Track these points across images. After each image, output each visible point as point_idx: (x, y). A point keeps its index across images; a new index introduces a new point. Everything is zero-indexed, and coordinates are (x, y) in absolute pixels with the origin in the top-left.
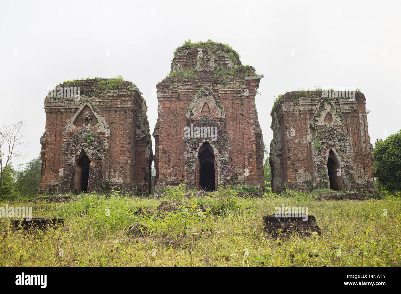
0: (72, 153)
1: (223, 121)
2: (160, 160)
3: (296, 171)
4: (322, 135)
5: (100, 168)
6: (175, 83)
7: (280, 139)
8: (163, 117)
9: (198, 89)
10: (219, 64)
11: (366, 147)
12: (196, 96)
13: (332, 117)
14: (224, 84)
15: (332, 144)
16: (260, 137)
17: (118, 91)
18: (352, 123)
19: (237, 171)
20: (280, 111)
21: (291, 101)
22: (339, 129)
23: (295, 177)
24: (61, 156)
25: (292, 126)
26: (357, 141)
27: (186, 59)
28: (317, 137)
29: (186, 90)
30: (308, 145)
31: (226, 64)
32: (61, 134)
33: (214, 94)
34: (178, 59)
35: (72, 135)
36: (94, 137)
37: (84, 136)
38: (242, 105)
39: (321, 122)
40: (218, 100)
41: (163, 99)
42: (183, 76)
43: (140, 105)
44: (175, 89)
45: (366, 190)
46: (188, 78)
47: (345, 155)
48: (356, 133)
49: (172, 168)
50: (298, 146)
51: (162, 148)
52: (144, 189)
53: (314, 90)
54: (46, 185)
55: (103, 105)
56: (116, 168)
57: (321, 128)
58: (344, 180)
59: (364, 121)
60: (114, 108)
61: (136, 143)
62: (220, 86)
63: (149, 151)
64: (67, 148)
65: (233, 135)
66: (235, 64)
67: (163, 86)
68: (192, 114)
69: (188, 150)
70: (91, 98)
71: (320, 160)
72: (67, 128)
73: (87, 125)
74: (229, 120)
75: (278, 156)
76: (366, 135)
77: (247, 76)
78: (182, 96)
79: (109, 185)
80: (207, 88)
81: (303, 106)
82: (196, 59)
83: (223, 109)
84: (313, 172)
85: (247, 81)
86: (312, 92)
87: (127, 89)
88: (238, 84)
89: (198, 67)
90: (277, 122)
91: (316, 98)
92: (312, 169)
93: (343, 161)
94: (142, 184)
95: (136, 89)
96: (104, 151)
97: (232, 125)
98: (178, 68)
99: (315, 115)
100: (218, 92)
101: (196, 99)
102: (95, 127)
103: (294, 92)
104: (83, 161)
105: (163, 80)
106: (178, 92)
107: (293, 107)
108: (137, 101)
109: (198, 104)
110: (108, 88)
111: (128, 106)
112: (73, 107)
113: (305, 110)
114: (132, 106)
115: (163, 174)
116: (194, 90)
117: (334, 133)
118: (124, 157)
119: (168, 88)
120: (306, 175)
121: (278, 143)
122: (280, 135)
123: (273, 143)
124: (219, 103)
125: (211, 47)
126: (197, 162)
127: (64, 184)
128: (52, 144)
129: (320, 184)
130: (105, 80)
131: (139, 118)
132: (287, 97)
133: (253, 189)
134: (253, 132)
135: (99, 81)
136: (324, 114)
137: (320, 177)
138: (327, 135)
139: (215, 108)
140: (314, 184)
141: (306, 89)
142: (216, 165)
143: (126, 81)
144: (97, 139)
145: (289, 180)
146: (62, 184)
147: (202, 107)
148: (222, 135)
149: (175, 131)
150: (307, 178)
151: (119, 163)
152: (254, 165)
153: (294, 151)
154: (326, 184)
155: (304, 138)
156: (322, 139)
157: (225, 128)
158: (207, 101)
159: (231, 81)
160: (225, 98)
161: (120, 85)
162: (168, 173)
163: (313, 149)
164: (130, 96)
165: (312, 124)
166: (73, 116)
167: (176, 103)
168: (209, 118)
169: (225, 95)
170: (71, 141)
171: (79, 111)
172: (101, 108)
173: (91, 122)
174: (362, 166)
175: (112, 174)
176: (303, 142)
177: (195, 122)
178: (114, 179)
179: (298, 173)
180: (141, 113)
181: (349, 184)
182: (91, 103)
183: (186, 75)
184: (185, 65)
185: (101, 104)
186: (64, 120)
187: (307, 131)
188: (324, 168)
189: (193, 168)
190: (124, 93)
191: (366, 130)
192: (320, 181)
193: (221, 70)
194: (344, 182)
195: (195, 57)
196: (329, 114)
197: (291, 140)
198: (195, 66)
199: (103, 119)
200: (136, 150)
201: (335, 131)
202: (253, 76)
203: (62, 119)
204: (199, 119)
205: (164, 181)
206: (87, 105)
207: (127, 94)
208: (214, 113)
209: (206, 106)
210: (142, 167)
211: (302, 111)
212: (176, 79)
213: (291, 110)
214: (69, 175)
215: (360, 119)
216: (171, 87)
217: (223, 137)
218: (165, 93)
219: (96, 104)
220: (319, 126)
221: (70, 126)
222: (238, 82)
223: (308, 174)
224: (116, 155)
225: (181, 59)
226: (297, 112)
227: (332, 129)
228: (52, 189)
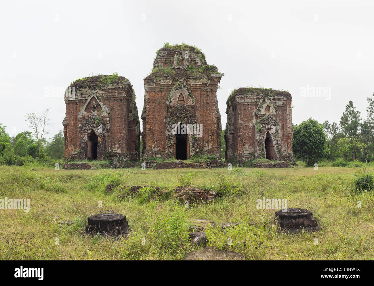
0: (85, 132)
1: (193, 108)
2: (147, 136)
3: (244, 145)
4: (263, 121)
5: (105, 142)
6: (158, 78)
7: (233, 122)
8: (149, 104)
9: (175, 82)
10: (190, 63)
11: (290, 131)
12: (174, 88)
13: (270, 108)
14: (194, 79)
15: (269, 128)
16: (219, 120)
17: (115, 85)
18: (282, 113)
19: (203, 144)
20: (234, 101)
21: (243, 95)
22: (274, 117)
23: (243, 150)
24: (77, 134)
25: (243, 113)
26: (284, 126)
27: (166, 58)
28: (259, 122)
29: (166, 83)
30: (253, 127)
31: (196, 63)
32: (77, 118)
33: (187, 86)
34: (159, 58)
35: (84, 119)
36: (99, 120)
37: (93, 119)
38: (208, 96)
39: (263, 112)
40: (190, 92)
41: (149, 90)
42: (164, 72)
43: (131, 94)
44: (158, 82)
45: (287, 159)
46: (168, 74)
47: (277, 136)
48: (284, 121)
49: (156, 142)
50: (246, 128)
51: (148, 127)
52: (135, 156)
53: (259, 88)
54: (69, 154)
55: (105, 96)
56: (116, 142)
57: (262, 116)
58: (275, 153)
59: (290, 113)
60: (112, 97)
61: (129, 124)
62: (191, 81)
63: (138, 129)
64: (82, 128)
65: (201, 119)
66: (202, 63)
67: (149, 80)
68: (171, 102)
69: (168, 129)
70: (96, 91)
71: (261, 139)
72: (81, 114)
73: (94, 111)
74: (198, 107)
75: (231, 134)
76: (291, 123)
77: (212, 73)
78: (163, 88)
79: (111, 154)
80: (182, 82)
81: (250, 99)
82: (173, 58)
83: (194, 99)
84: (255, 146)
85: (212, 77)
86: (258, 89)
87: (122, 83)
88: (205, 80)
89: (175, 65)
90: (231, 109)
91: (260, 94)
92: (255, 145)
93: (275, 140)
94: (133, 153)
95: (129, 83)
96: (107, 130)
97: (200, 111)
98: (160, 66)
99: (258, 106)
100: (190, 85)
101: (174, 91)
102: (100, 113)
103: (245, 88)
104: (93, 137)
105: (149, 75)
106: (160, 85)
107: (244, 99)
108: (129, 92)
109: (176, 94)
110: (108, 83)
111: (123, 96)
112: (84, 98)
113: (252, 102)
114: (126, 95)
115: (149, 146)
116: (172, 83)
117: (271, 120)
118: (121, 134)
119: (153, 82)
120: (250, 149)
121: (232, 125)
122: (233, 119)
123: (228, 125)
124: (191, 94)
125: (185, 49)
126: (175, 138)
127: (81, 153)
128: (71, 125)
129: (260, 155)
130: (105, 76)
131: (131, 104)
132: (240, 92)
133: (214, 158)
134: (215, 117)
135: (101, 77)
136: (265, 106)
137: (260, 150)
138: (266, 121)
139: (188, 98)
140: (256, 155)
141: (253, 87)
142: (189, 141)
143: (121, 77)
144: (102, 121)
145: (239, 152)
146: (80, 154)
147: (178, 97)
148: (193, 119)
149: (158, 115)
150: (251, 151)
151: (118, 138)
152: (215, 141)
153: (243, 131)
154: (264, 155)
155: (251, 122)
156: (262, 124)
157: (195, 112)
158: (182, 92)
159: (200, 77)
160: (195, 90)
161: (117, 80)
162: (153, 145)
163: (256, 131)
164: (124, 88)
165: (256, 112)
166: (84, 105)
167: (159, 94)
168: (184, 105)
169: (195, 88)
170: (84, 123)
171: (88, 101)
172: (103, 98)
173: (97, 109)
174: (287, 143)
175: (113, 146)
176: (249, 125)
177: (173, 108)
178: (114, 150)
179: (245, 147)
180: (132, 100)
181: (278, 156)
182: (96, 95)
183: (166, 71)
184: (165, 63)
185: (104, 95)
186: (78, 108)
187: (252, 117)
188: (263, 144)
189: (172, 143)
190: (120, 86)
191: (291, 119)
192: (260, 153)
193: (192, 68)
194: (275, 154)
195: (172, 57)
196: (268, 107)
197: (241, 123)
198: (172, 64)
199: (105, 106)
200: (129, 128)
201: (271, 118)
202: (216, 74)
203: (77, 108)
204: (176, 105)
205: (151, 151)
206: (93, 96)
207: (122, 87)
208: (187, 101)
209: (181, 96)
210: (134, 140)
211: (250, 103)
212: (158, 75)
213: (242, 101)
214: (84, 147)
215: (288, 112)
216: (155, 81)
217: (194, 120)
218: (150, 85)
219: (100, 95)
220: (261, 115)
221: (83, 113)
222: (205, 78)
223: (252, 148)
224: (116, 132)
225: (162, 58)
226: (247, 103)
227: (270, 117)
228: (73, 157)
